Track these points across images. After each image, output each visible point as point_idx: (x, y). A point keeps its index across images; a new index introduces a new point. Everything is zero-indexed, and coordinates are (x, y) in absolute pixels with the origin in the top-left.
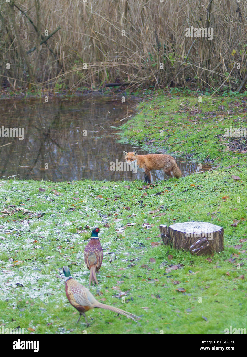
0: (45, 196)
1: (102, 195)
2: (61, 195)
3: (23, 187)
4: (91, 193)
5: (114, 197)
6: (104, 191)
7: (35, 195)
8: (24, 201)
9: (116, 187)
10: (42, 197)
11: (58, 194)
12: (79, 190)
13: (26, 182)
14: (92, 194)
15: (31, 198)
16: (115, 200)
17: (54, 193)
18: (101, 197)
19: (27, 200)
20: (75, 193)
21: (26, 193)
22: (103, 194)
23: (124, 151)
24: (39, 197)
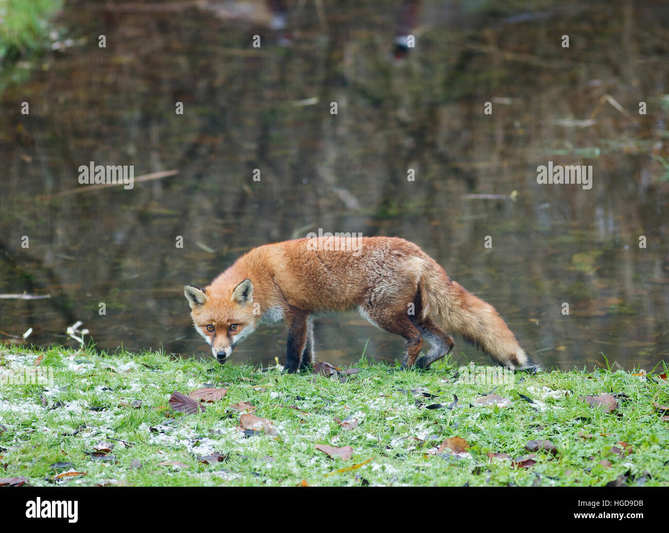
0: (193, 434)
1: (473, 437)
2: (270, 432)
3: (99, 389)
4: (421, 425)
5: (527, 450)
6: (486, 417)
7: (144, 428)
8: (78, 458)
9: (550, 401)
10: (172, 440)
11: (257, 425)
12: (365, 409)
13: (132, 364)
14: (424, 432)
15: (120, 446)
16: (524, 463)
17: (240, 424)
18: (460, 447)
19: (99, 453)
20: (340, 422)
21: (105, 416)
22: (477, 431)
23: (188, 287)
24: (162, 437)
